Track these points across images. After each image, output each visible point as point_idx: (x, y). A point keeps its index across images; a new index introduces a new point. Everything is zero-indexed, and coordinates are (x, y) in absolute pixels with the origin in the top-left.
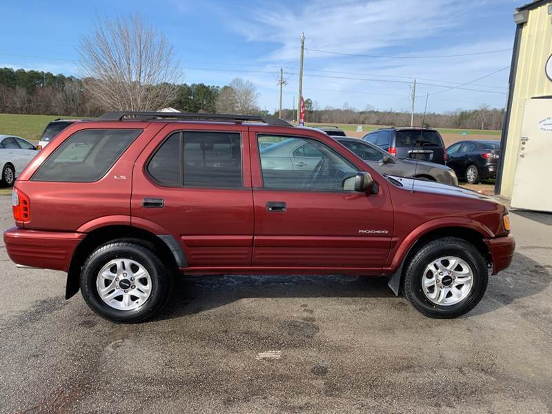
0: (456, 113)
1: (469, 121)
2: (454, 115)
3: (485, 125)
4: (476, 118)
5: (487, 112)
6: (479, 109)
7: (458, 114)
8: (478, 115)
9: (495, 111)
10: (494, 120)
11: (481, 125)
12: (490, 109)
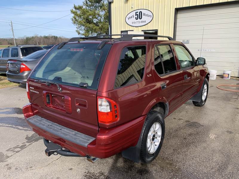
0: (24, 38)
1: (31, 41)
2: (23, 39)
3: (38, 43)
4: (34, 40)
5: (38, 37)
6: (34, 36)
7: (25, 38)
8: (34, 39)
9: (41, 37)
10: (42, 41)
11: (37, 43)
12: (39, 36)
